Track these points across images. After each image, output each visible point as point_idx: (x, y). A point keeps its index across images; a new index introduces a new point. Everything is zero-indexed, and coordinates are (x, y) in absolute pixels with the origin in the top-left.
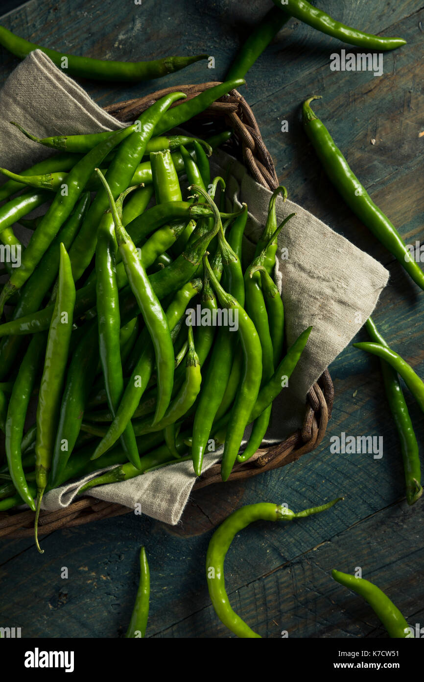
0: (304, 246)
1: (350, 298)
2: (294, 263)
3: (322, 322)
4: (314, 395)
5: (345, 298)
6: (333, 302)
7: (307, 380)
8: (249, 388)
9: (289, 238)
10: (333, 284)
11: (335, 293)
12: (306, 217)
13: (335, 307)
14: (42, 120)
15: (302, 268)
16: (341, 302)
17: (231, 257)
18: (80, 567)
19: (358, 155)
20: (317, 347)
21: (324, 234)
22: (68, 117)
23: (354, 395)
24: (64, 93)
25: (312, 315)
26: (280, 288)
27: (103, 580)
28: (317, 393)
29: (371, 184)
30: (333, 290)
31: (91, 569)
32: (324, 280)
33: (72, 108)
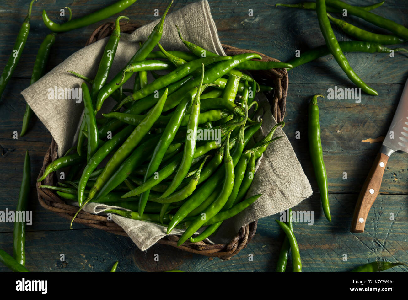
0: (279, 156)
1: (287, 193)
2: (270, 162)
3: (268, 197)
4: (244, 230)
5: (285, 192)
6: (278, 190)
7: (245, 220)
8: (215, 207)
9: (274, 149)
10: (283, 181)
11: (281, 186)
12: (287, 143)
13: (278, 193)
14: (190, 33)
15: (272, 166)
16: (282, 192)
17: (242, 140)
18: (81, 254)
19: (328, 133)
20: (259, 207)
21: (291, 156)
22: (203, 38)
23: (263, 247)
24: (207, 25)
25: (265, 191)
26: (257, 169)
27: (89, 267)
28: (246, 230)
29: (326, 150)
30: (281, 184)
31: (86, 258)
32: (279, 177)
33: (207, 34)
